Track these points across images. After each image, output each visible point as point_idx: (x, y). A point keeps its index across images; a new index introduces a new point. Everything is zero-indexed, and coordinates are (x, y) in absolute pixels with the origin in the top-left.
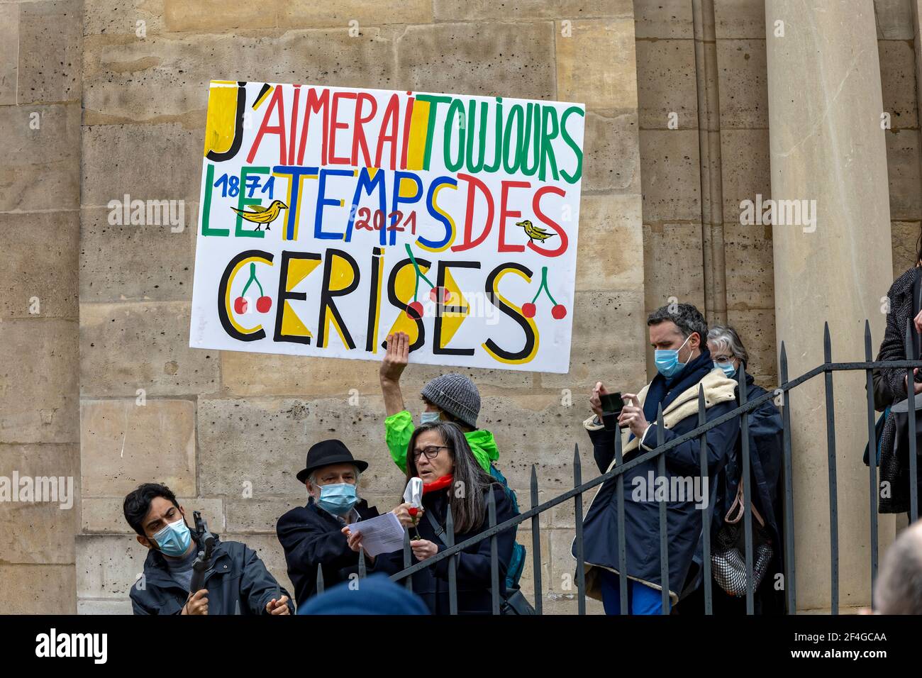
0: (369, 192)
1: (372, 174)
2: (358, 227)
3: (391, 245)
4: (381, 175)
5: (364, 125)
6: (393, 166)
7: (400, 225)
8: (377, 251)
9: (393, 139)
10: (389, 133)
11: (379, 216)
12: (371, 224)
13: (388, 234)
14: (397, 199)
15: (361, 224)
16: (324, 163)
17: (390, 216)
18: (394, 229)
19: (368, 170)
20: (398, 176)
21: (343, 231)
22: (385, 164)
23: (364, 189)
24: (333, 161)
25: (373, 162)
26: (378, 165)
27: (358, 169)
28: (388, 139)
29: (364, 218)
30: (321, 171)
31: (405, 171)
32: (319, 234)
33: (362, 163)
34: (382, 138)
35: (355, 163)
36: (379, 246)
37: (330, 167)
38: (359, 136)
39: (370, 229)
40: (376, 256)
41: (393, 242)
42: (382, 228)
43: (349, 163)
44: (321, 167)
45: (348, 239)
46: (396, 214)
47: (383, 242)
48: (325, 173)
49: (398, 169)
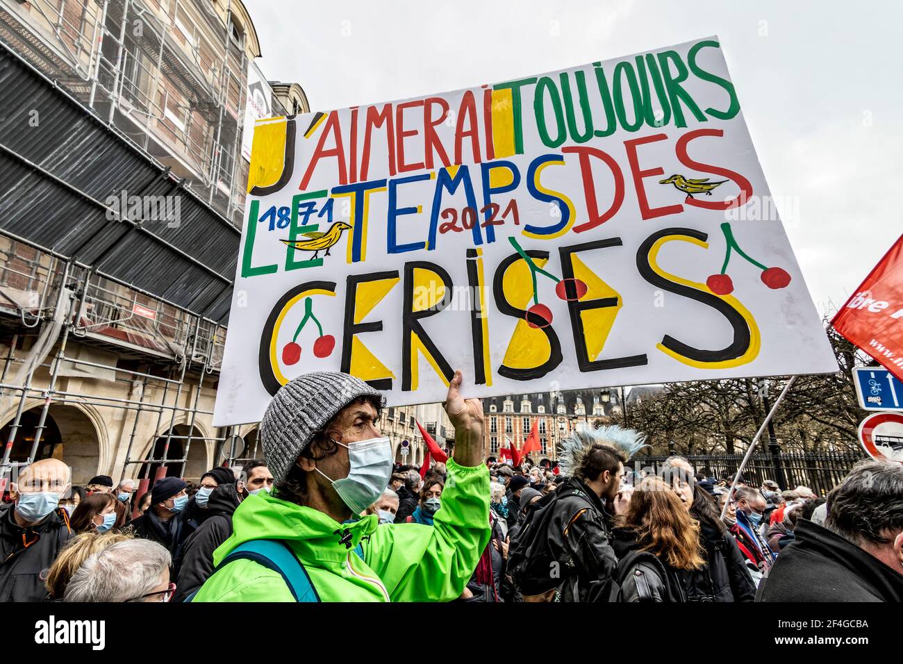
0: (452, 191)
1: (453, 172)
2: (442, 231)
3: (489, 242)
4: (464, 172)
5: (435, 127)
6: (477, 159)
7: (498, 218)
8: (472, 253)
9: (474, 133)
10: (467, 127)
11: (468, 214)
12: (459, 224)
13: (483, 231)
14: (488, 191)
15: (446, 227)
16: (393, 173)
17: (482, 211)
18: (490, 224)
19: (448, 169)
20: (485, 168)
21: (425, 239)
22: (467, 158)
23: (444, 188)
24: (403, 168)
25: (452, 160)
26: (458, 160)
27: (435, 171)
28: (467, 134)
29: (450, 219)
30: (390, 182)
31: (493, 160)
32: (393, 248)
33: (438, 163)
34: (460, 134)
35: (430, 164)
36: (473, 246)
37: (399, 175)
38: (432, 139)
39: (460, 230)
40: (472, 259)
41: (491, 238)
42: (475, 226)
43: (423, 167)
44: (389, 178)
45: (432, 246)
46: (490, 208)
47: (478, 240)
48: (393, 184)
49: (484, 160)
